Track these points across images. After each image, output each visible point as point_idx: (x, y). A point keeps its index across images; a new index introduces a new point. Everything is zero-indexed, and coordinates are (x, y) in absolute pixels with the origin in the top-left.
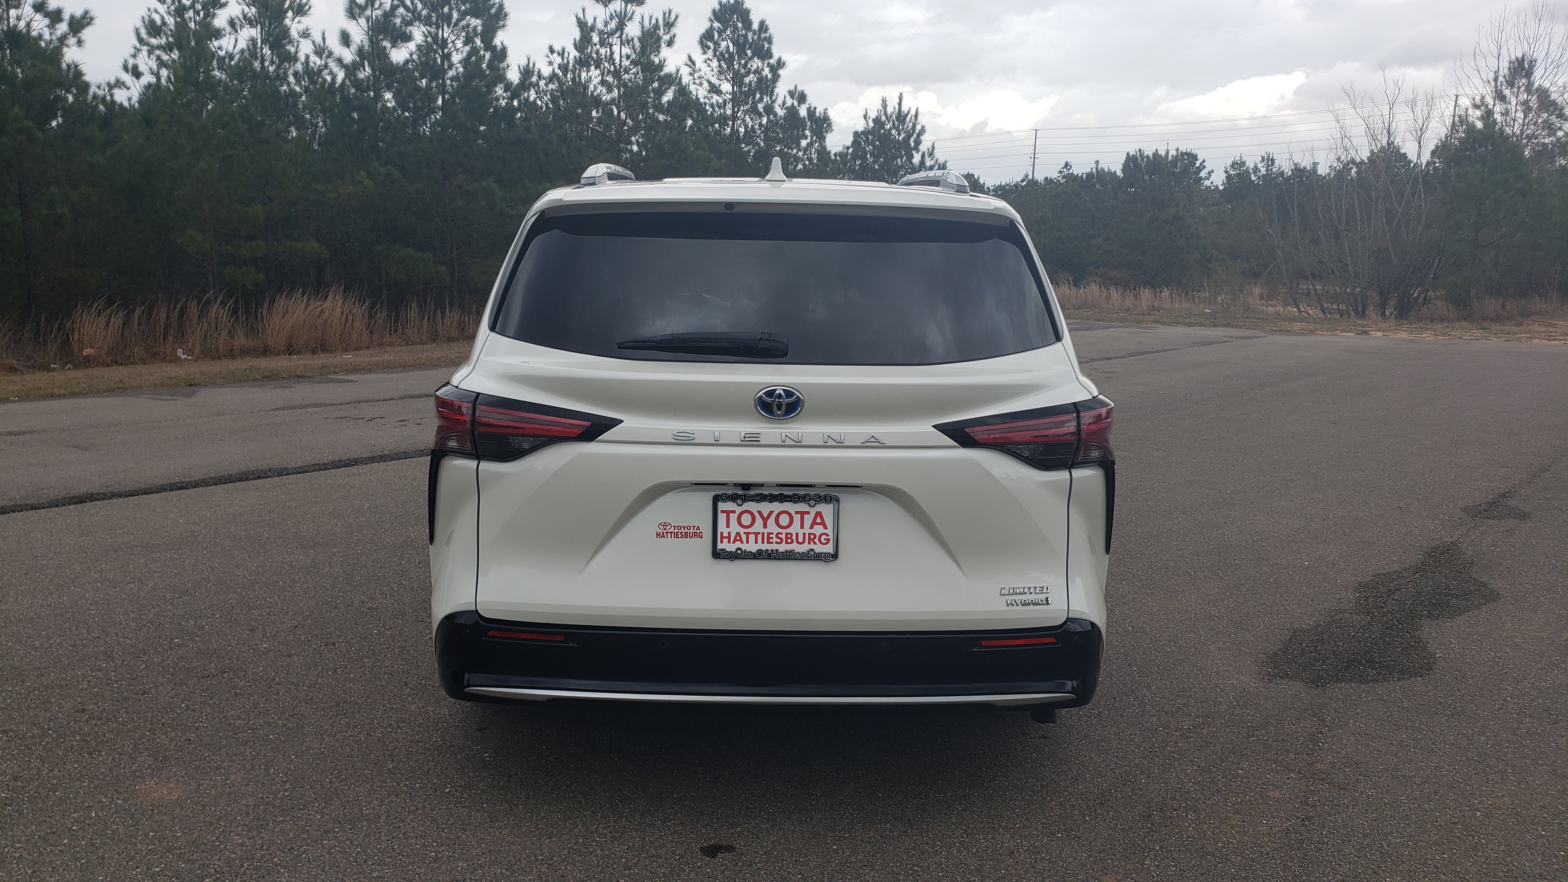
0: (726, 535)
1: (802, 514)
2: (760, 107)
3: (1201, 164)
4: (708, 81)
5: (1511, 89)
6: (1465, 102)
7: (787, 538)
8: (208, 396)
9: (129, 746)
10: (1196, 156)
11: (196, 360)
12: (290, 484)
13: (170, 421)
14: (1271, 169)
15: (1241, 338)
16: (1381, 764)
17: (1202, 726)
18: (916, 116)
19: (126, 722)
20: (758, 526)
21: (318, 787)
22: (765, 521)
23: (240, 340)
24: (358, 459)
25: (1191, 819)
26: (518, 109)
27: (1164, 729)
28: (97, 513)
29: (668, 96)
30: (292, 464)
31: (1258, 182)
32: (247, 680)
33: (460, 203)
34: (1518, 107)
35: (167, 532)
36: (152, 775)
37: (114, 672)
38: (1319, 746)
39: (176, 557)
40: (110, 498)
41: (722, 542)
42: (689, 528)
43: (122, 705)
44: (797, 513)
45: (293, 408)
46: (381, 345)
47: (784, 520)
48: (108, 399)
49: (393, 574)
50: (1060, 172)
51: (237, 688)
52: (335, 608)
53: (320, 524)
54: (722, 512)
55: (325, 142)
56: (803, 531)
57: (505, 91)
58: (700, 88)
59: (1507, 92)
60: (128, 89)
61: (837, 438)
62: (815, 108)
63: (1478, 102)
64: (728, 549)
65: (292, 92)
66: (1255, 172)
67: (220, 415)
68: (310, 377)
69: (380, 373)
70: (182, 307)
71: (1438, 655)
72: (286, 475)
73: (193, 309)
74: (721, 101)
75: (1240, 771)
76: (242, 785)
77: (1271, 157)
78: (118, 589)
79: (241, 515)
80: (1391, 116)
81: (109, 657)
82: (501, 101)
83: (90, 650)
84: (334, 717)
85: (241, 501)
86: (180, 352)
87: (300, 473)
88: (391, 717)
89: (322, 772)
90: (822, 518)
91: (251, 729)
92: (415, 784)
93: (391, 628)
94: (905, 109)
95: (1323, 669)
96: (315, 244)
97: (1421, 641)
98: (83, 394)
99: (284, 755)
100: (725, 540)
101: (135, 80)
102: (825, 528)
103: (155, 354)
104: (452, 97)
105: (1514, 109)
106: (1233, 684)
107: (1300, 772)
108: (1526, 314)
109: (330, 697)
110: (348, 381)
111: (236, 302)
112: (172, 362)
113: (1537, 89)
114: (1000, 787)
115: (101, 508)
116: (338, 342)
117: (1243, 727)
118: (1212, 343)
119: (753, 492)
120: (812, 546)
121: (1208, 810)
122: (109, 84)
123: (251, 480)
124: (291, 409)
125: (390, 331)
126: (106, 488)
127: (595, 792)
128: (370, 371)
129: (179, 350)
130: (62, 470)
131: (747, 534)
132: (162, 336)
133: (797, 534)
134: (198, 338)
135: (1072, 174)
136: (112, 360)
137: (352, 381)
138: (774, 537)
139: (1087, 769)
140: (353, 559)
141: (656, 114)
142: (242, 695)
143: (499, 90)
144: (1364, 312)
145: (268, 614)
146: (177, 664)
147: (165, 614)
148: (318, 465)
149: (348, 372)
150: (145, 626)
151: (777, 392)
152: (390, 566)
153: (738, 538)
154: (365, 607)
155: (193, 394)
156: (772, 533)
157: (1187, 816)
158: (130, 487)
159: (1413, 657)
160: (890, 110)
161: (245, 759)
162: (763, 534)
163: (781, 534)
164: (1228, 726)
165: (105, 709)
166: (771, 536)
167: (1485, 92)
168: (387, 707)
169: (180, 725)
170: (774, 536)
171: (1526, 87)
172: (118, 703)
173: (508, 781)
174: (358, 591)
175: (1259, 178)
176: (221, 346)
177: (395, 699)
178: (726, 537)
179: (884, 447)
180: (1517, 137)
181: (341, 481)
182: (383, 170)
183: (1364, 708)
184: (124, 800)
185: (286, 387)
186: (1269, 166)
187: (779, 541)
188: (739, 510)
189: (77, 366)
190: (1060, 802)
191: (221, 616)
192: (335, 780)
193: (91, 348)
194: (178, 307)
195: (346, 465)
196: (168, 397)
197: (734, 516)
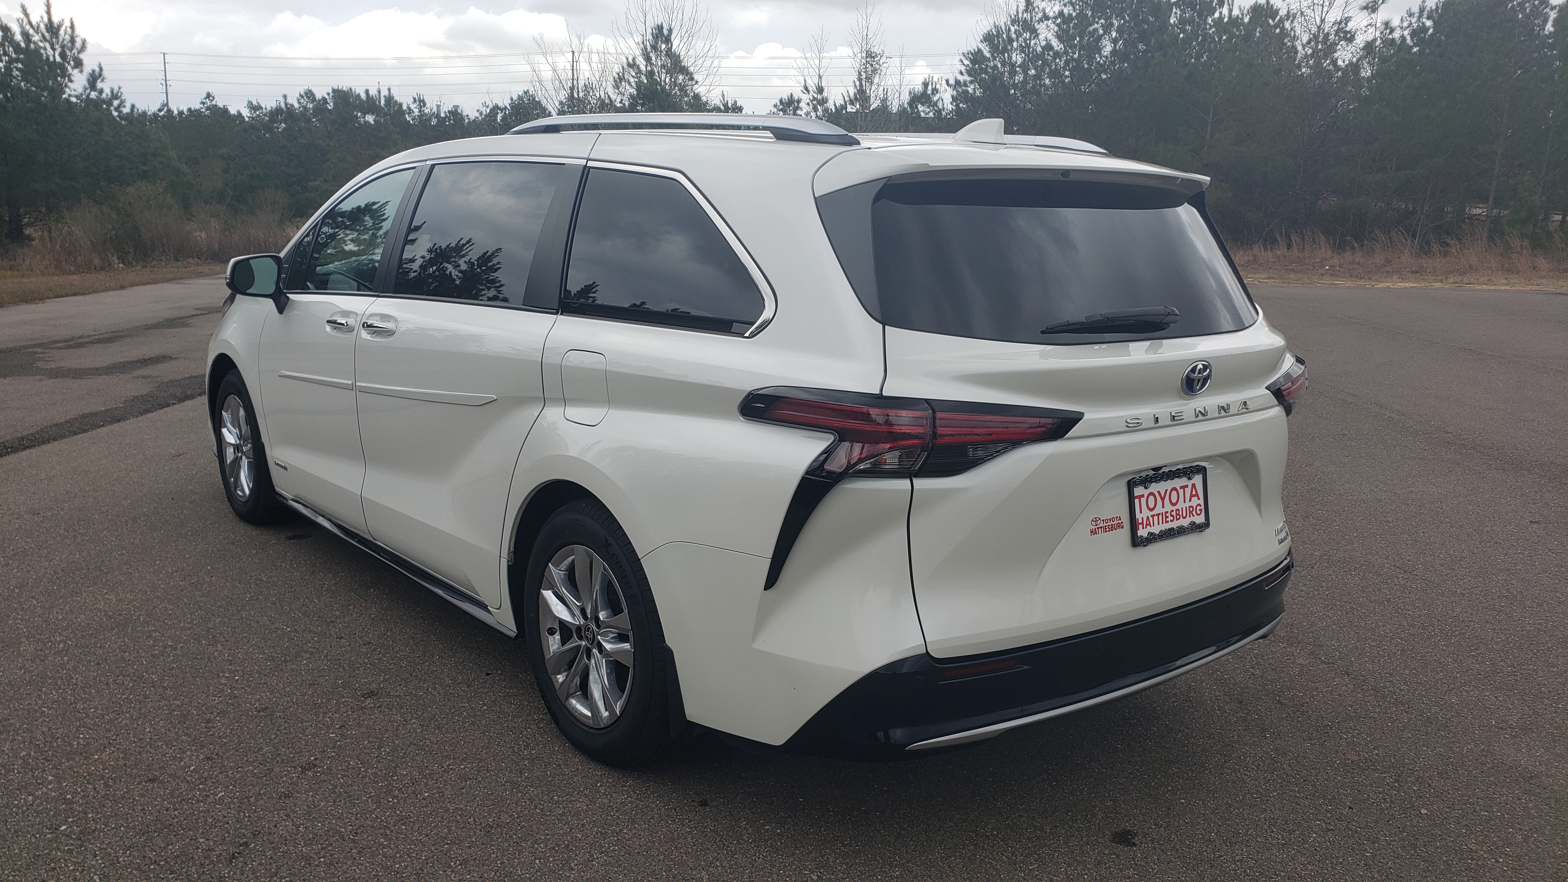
0: (1140, 521)
1: (1184, 488)
7: (1177, 515)
18: (72, 28)
20: (1159, 507)
22: (1163, 500)
41: (1138, 529)
42: (1113, 520)
44: (1181, 488)
47: (1174, 497)
50: (203, 103)
54: (1136, 497)
56: (1186, 505)
61: (1226, 407)
64: (1142, 536)
77: (422, 98)
90: (1196, 490)
100: (1140, 527)
102: (1199, 498)
119: (1155, 473)
120: (1192, 518)
131: (1153, 517)
133: (1182, 509)
138: (1170, 516)
151: (1198, 367)
153: (1148, 523)
156: (1168, 512)
162: (1162, 514)
163: (1173, 511)
166: (1167, 515)
178: (1140, 524)
179: (1248, 412)
186: (421, 107)
187: (1172, 518)
188: (1146, 493)
197: (1143, 500)
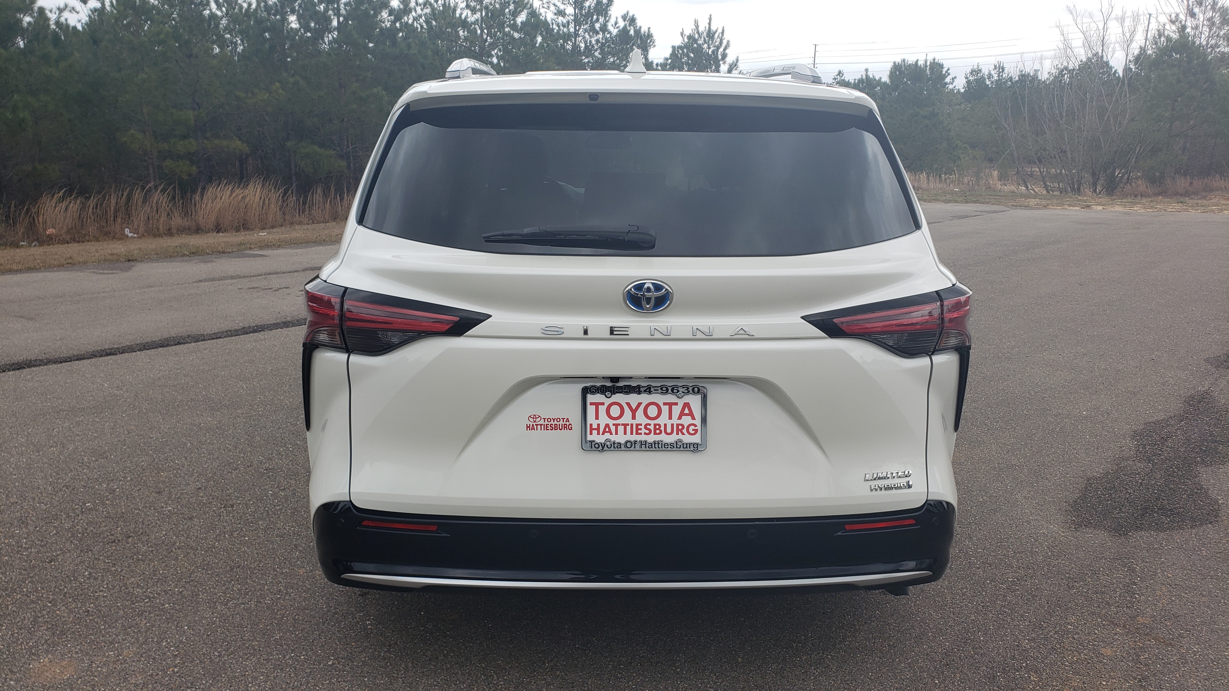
0: (595, 426)
1: (670, 405)
2: (597, 26)
3: (946, 72)
4: (554, 5)
5: (1200, 7)
6: (1163, 19)
7: (655, 429)
8: (142, 270)
9: (29, 619)
10: (943, 65)
11: (140, 238)
12: (205, 349)
13: (107, 292)
14: (1002, 76)
15: (989, 212)
16: (1198, 617)
17: (1025, 578)
18: (723, 33)
19: (30, 592)
20: (627, 418)
21: (208, 662)
22: (634, 412)
23: (177, 221)
24: (265, 325)
25: (1034, 681)
26: (400, 30)
27: (991, 581)
28: (32, 378)
29: (521, 18)
30: (208, 330)
31: (992, 86)
32: (149, 545)
33: (355, 106)
34: (1205, 22)
35: (93, 396)
36: (47, 652)
37: (25, 538)
38: (1136, 598)
39: (98, 420)
40: (46, 364)
41: (591, 434)
42: (558, 420)
43: (29, 573)
44: (665, 404)
45: (213, 280)
46: (292, 224)
47: (653, 411)
48: (56, 274)
49: (289, 434)
50: (835, 79)
51: (139, 554)
52: (236, 469)
53: (228, 386)
54: (591, 404)
55: (242, 56)
56: (671, 422)
57: (390, 15)
58: (548, 11)
59: (1196, 10)
60: (78, 13)
61: (706, 330)
62: (640, 28)
63: (1174, 18)
64: (598, 441)
65: (213, 16)
66: (989, 78)
67: (151, 287)
68: (229, 253)
69: (288, 248)
70: (128, 194)
71: (1220, 502)
72: (202, 341)
73: (138, 196)
74: (565, 21)
75: (1069, 627)
76: (133, 661)
77: (1001, 65)
78: (41, 453)
79: (159, 378)
80: (1105, 30)
81: (23, 523)
82: (386, 23)
83: (6, 516)
84: (227, 583)
85: (161, 366)
86: (127, 231)
87: (214, 339)
88: (281, 582)
89: (212, 644)
90: (690, 409)
91: (149, 598)
92: (300, 656)
93: (285, 489)
94: (713, 28)
95: (1122, 517)
96: (238, 143)
97: (1202, 488)
98: (36, 269)
99: (177, 627)
100: (595, 432)
101: (83, 5)
102: (693, 418)
103: (106, 232)
104: (346, 19)
105: (1201, 24)
106: (1044, 533)
107: (1124, 626)
108: (1210, 190)
109: (225, 562)
110: (261, 255)
111: (174, 188)
112: (120, 239)
113: (1220, 8)
114: (851, 648)
115: (37, 374)
116: (258, 222)
117: (1062, 579)
118: (967, 217)
119: (621, 384)
120: (680, 436)
121: (1048, 671)
122: (59, 9)
123: (171, 346)
124: (211, 281)
125: (299, 212)
126: (43, 355)
127: (471, 662)
128: (279, 247)
129: (126, 229)
130: (8, 339)
131: (616, 426)
132: (112, 218)
133: (665, 425)
134: (142, 219)
135: (844, 80)
136: (71, 238)
137: (264, 256)
138: (643, 429)
139: (929, 627)
140: (254, 420)
141: (512, 32)
142: (143, 561)
143: (385, 14)
144: (1079, 189)
145: (175, 476)
146: (86, 529)
147: (81, 478)
148: (230, 331)
149: (261, 248)
150: (61, 490)
151: (646, 286)
152: (287, 427)
153: (607, 430)
154: (262, 468)
155: (129, 269)
156: (641, 425)
157: (1030, 678)
158: (65, 354)
159: (1199, 504)
160: (701, 29)
161: (139, 631)
162: (632, 425)
163: (650, 425)
164: (1049, 578)
165: (11, 579)
166: (639, 427)
167: (1178, 11)
168: (277, 571)
169: (81, 595)
170: (642, 427)
171: (1212, 6)
172: (25, 572)
173: (388, 651)
174: (257, 452)
175: (992, 82)
176: (161, 226)
177: (285, 563)
178: (595, 429)
179: (752, 338)
180: (1203, 47)
181: (249, 346)
182: (291, 80)
183: (1167, 557)
184: (17, 681)
185: (208, 262)
186: (1000, 73)
187: (647, 432)
188: (608, 402)
189: (41, 243)
190: (909, 664)
191: (132, 480)
192: (224, 652)
193: (54, 228)
194: (125, 194)
195: (255, 331)
196: (108, 272)
197: (603, 408)
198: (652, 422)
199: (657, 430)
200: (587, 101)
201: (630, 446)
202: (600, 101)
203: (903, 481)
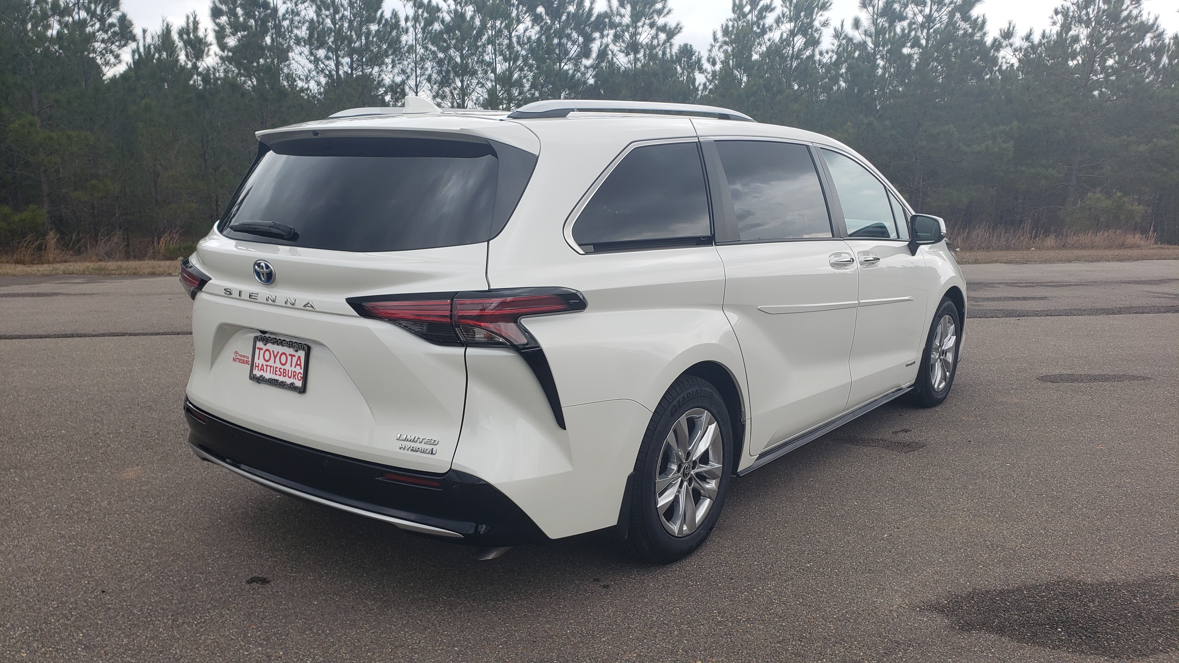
0: (257, 364)
1: (292, 356)
20: (272, 361)
22: (275, 358)
41: (255, 369)
42: (245, 357)
44: (290, 355)
47: (284, 359)
54: (257, 348)
56: (291, 369)
61: (291, 301)
64: (258, 375)
90: (300, 361)
100: (257, 368)
102: (301, 368)
119: (272, 337)
120: (294, 380)
131: (267, 366)
133: (288, 370)
138: (279, 371)
151: (262, 264)
153: (263, 368)
162: (274, 367)
163: (281, 369)
166: (276, 369)
178: (257, 366)
179: (315, 311)
187: (280, 374)
188: (264, 348)
197: (262, 352)
198: (283, 367)
199: (284, 373)
200: (312, 136)
201: (273, 382)
202: (319, 136)
203: (429, 447)
